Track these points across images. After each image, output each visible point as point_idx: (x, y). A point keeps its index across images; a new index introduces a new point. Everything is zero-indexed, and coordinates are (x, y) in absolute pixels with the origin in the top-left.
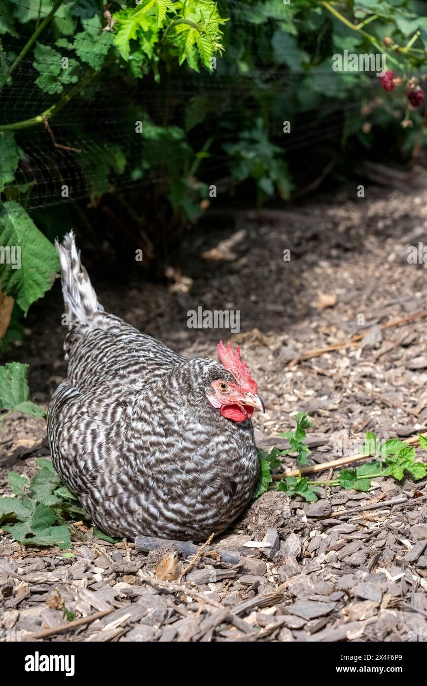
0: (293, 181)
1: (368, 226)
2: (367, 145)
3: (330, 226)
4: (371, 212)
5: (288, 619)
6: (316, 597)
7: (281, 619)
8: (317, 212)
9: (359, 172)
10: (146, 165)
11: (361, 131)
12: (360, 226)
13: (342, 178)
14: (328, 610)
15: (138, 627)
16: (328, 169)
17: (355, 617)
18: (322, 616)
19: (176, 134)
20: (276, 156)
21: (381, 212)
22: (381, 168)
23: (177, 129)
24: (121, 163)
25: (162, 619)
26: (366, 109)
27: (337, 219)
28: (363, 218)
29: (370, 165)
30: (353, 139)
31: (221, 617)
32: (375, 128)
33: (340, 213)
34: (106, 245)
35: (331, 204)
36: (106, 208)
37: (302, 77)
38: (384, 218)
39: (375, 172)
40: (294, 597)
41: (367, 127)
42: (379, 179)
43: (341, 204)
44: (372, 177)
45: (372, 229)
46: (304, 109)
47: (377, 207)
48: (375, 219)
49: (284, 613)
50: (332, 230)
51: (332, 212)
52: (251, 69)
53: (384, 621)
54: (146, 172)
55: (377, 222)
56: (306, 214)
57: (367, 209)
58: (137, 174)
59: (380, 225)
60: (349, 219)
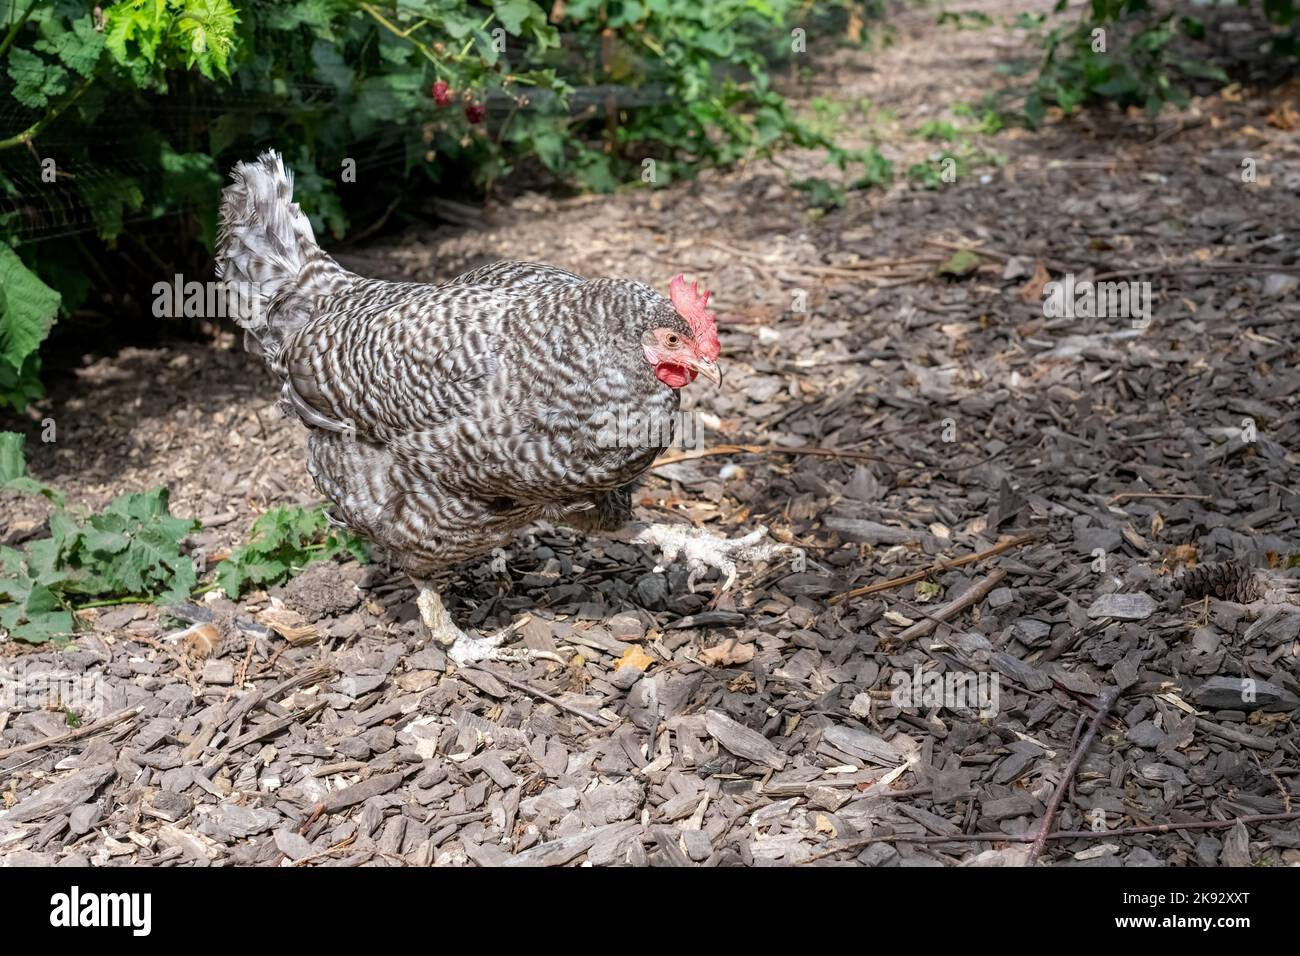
0: (346, 218)
1: (438, 268)
2: (435, 178)
3: (394, 269)
4: (441, 253)
5: (332, 697)
6: (365, 671)
7: (323, 697)
8: (380, 254)
9: (428, 210)
10: (169, 200)
11: (424, 159)
12: (428, 268)
13: (409, 218)
14: (378, 683)
15: (154, 722)
16: (391, 208)
17: (409, 688)
18: (371, 691)
19: (203, 162)
20: (326, 190)
21: (451, 252)
22: (453, 205)
23: (203, 156)
24: (138, 200)
25: (184, 709)
26: (428, 135)
27: (402, 261)
28: (432, 258)
29: (440, 202)
30: (418, 170)
31: (252, 701)
32: (440, 155)
33: (408, 254)
34: (127, 298)
35: (396, 245)
36: (123, 254)
37: (353, 99)
38: (455, 257)
39: (446, 209)
40: (341, 673)
41: (431, 155)
42: (452, 218)
43: (407, 246)
44: (444, 215)
45: (441, 271)
46: (359, 138)
47: (448, 247)
48: (444, 260)
49: (328, 691)
50: (397, 273)
51: (395, 254)
52: (288, 87)
53: (444, 691)
54: (172, 208)
55: (447, 263)
56: (367, 257)
57: (437, 249)
58: (158, 212)
59: (451, 266)
60: (416, 260)
